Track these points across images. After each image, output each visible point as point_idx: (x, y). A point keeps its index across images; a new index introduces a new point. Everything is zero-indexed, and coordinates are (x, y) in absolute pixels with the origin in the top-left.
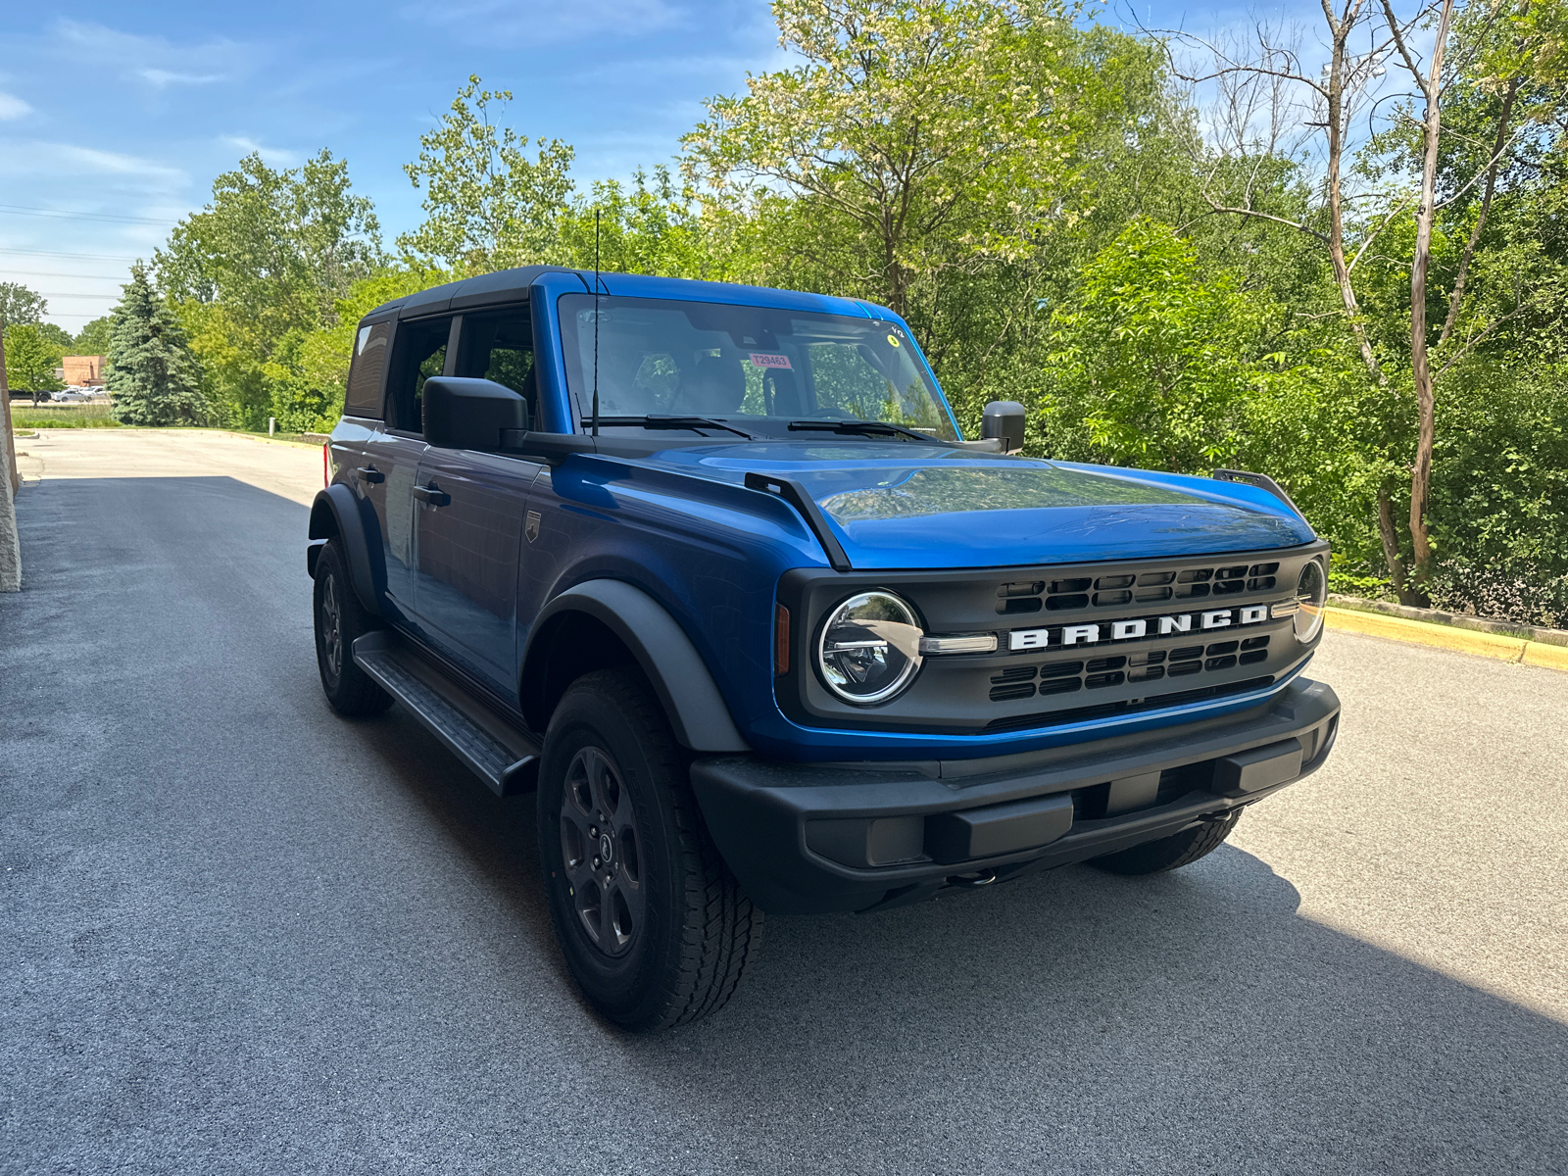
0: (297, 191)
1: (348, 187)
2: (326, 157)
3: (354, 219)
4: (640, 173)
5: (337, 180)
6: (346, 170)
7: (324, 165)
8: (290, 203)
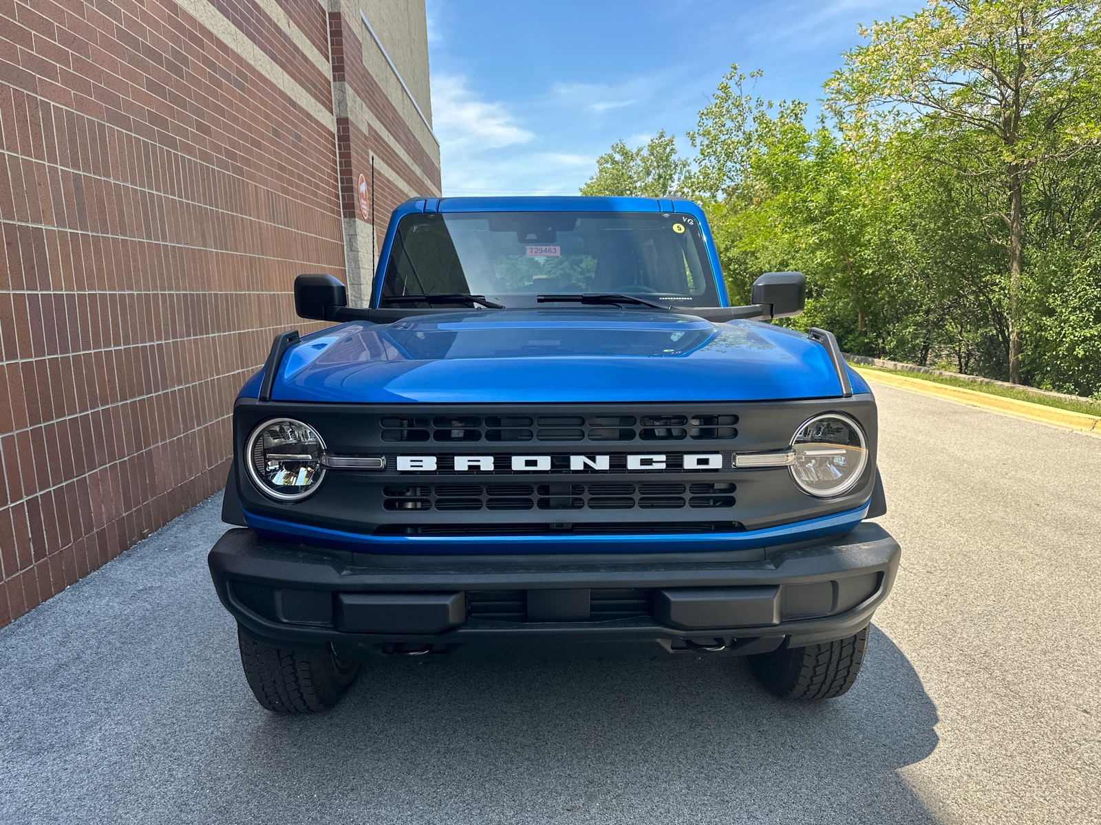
0: (644, 160)
1: (675, 153)
2: (662, 136)
3: (677, 175)
4: (822, 115)
5: (668, 150)
6: (673, 143)
7: (660, 141)
8: (641, 169)
